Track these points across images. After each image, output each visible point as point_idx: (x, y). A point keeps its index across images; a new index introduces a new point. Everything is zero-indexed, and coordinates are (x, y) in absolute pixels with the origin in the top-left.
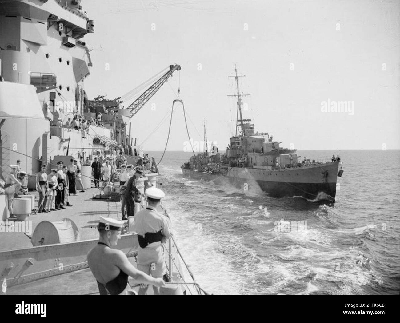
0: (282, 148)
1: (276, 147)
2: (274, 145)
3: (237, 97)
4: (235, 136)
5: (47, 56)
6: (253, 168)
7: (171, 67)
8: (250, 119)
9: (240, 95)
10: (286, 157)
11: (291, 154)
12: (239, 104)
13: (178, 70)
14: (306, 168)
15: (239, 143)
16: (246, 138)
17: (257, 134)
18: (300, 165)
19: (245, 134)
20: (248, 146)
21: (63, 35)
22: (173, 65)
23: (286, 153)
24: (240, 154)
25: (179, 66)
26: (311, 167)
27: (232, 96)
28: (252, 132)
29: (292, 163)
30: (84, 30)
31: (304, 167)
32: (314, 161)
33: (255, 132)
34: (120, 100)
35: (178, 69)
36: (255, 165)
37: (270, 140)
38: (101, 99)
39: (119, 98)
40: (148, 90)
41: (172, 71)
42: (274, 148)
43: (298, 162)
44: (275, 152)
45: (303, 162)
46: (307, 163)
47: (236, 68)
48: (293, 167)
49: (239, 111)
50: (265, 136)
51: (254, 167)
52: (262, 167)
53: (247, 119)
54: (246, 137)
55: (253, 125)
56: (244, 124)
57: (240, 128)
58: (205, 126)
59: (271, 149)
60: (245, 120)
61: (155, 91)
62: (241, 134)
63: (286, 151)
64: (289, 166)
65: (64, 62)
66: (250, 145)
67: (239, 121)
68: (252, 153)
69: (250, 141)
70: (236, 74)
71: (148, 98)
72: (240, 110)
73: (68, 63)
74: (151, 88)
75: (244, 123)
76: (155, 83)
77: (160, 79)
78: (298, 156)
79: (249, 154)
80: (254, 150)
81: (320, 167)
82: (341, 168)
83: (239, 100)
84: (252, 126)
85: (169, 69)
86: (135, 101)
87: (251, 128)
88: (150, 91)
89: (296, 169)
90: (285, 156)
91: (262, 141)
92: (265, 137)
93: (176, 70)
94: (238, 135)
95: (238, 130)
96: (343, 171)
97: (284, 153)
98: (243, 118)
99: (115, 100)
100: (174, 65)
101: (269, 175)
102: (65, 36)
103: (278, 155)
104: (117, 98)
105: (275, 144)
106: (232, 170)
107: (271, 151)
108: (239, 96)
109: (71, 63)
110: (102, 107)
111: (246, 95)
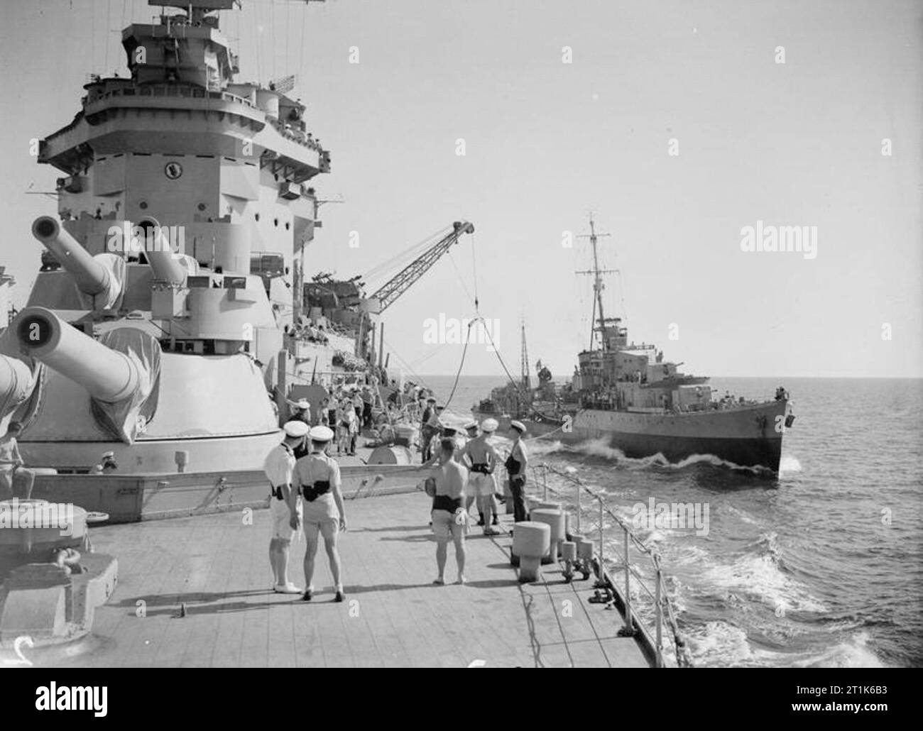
0: (683, 375)
1: (670, 372)
2: (667, 369)
3: (594, 274)
4: (588, 350)
5: (257, 217)
6: (627, 412)
7: (457, 226)
8: (618, 317)
9: (600, 272)
10: (691, 391)
11: (701, 386)
12: (598, 287)
13: (468, 232)
14: (727, 411)
15: (598, 364)
16: (612, 354)
17: (633, 348)
18: (716, 406)
19: (608, 347)
20: (616, 369)
21: (282, 180)
22: (459, 223)
23: (690, 384)
24: (600, 385)
25: (472, 226)
26: (737, 409)
27: (584, 273)
28: (624, 342)
29: (701, 402)
30: (316, 169)
31: (723, 410)
32: (741, 400)
33: (629, 344)
34: (361, 281)
35: (470, 230)
36: (630, 404)
37: (659, 358)
38: (325, 281)
39: (358, 278)
40: (410, 266)
41: (458, 233)
42: (666, 373)
43: (713, 400)
44: (668, 381)
45: (723, 401)
46: (730, 402)
47: (593, 220)
48: (702, 409)
49: (597, 302)
50: (648, 350)
51: (630, 409)
52: (644, 410)
53: (612, 318)
54: (613, 352)
55: (625, 329)
56: (609, 328)
57: (600, 335)
58: (523, 328)
59: (660, 377)
60: (609, 320)
61: (424, 268)
62: (601, 347)
63: (690, 380)
64: (695, 408)
65: (282, 224)
66: (620, 367)
67: (598, 321)
68: (625, 384)
69: (620, 361)
70: (593, 231)
71: (410, 281)
72: (599, 299)
73: (287, 226)
74: (415, 262)
75: (606, 325)
76: (425, 255)
77: (435, 248)
78: (712, 389)
79: (618, 384)
80: (627, 378)
81: (752, 410)
82: (791, 411)
83: (598, 280)
84: (623, 332)
85: (452, 229)
86: (386, 285)
87: (622, 335)
88: (414, 268)
89: (708, 413)
90: (688, 389)
91: (643, 360)
92: (649, 354)
93: (465, 233)
94: (595, 348)
95: (596, 338)
96: (794, 418)
97: (686, 384)
98: (605, 317)
99: (350, 281)
100: (463, 223)
101: (658, 423)
102: (284, 180)
103: (676, 388)
104: (354, 277)
105: (669, 366)
106: (584, 414)
107: (661, 379)
108: (597, 273)
109: (291, 228)
110: (333, 297)
111: (610, 272)
